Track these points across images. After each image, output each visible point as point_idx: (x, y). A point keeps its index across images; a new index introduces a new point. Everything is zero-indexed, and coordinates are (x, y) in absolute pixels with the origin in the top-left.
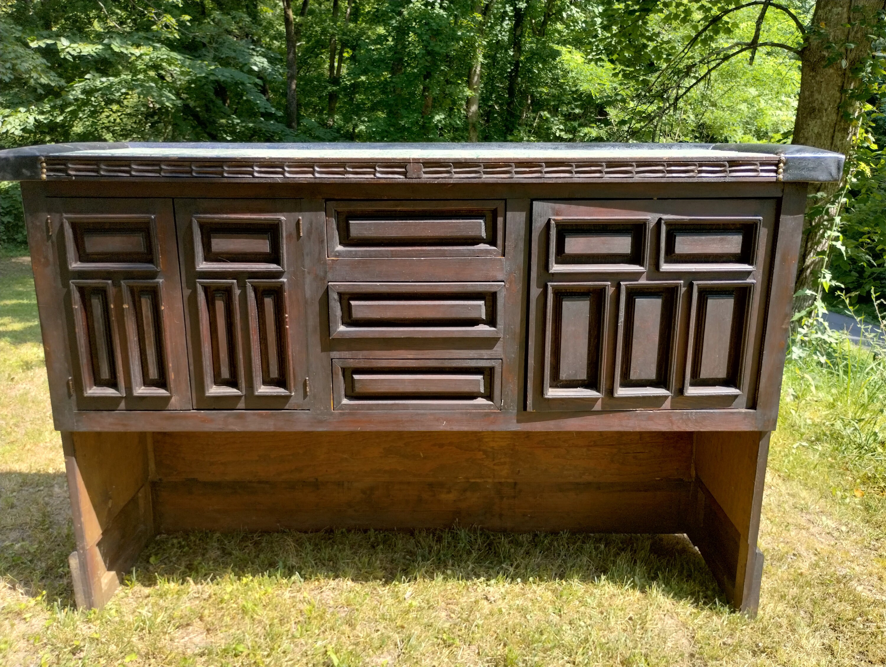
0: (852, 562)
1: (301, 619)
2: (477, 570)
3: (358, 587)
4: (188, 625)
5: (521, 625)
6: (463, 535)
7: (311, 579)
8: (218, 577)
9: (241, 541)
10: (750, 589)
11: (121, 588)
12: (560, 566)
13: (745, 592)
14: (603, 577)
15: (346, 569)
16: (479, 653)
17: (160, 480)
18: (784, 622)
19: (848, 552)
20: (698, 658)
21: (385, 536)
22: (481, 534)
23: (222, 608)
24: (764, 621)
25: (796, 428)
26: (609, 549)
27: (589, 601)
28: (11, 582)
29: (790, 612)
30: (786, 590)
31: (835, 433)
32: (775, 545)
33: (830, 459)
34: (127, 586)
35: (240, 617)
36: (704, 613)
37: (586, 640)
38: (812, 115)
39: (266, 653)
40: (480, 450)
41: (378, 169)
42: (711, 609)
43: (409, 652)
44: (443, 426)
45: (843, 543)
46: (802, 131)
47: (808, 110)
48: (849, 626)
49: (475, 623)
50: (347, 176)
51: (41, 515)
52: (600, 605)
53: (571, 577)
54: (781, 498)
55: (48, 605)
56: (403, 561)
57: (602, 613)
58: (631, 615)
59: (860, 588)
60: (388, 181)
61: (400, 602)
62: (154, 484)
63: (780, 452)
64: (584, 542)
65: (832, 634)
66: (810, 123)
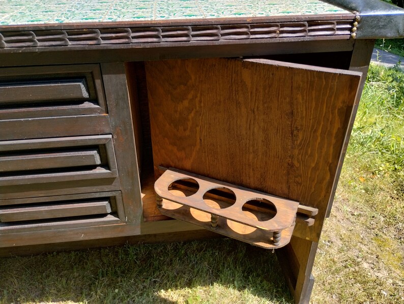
44: (82, 237)
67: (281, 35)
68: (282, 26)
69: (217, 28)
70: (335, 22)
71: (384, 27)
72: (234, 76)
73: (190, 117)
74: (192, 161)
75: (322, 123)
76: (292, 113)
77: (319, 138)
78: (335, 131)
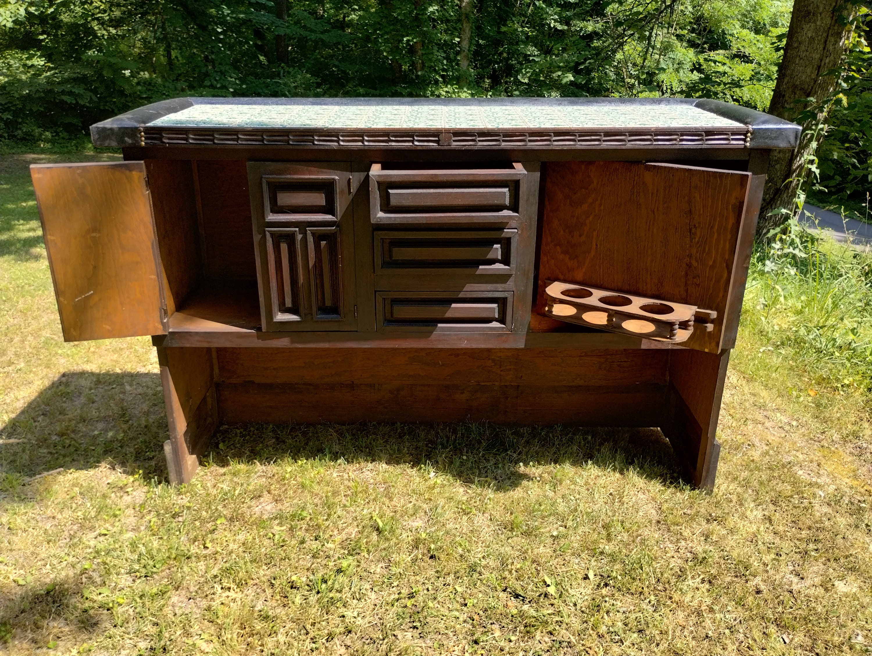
0: (797, 451)
1: (349, 492)
2: (487, 456)
3: (391, 468)
4: (260, 496)
5: (524, 498)
6: (474, 428)
7: (353, 462)
8: (279, 460)
9: (291, 431)
10: (708, 472)
11: (200, 468)
12: (555, 453)
13: (704, 474)
14: (590, 462)
15: (381, 455)
16: (491, 519)
17: (223, 381)
18: (734, 498)
19: (795, 443)
20: (663, 524)
21: (409, 428)
22: (488, 427)
23: (285, 484)
24: (718, 497)
25: (765, 333)
26: (595, 440)
27: (578, 480)
28: (110, 463)
29: (739, 490)
30: (738, 474)
31: (799, 338)
32: (733, 437)
33: (791, 362)
34: (206, 466)
35: (300, 491)
36: (670, 490)
37: (576, 510)
38: (807, 19)
39: (325, 518)
40: (489, 359)
41: (416, 138)
42: (675, 487)
43: (437, 518)
44: (465, 345)
45: (792, 435)
46: (796, 35)
47: (803, 13)
48: (787, 502)
49: (488, 497)
50: (390, 144)
51: (120, 409)
52: (586, 483)
53: (563, 462)
54: (743, 398)
55: (144, 481)
56: (425, 448)
57: (588, 490)
58: (611, 491)
59: (800, 472)
60: (424, 148)
61: (426, 480)
62: (217, 385)
63: (747, 356)
64: (574, 434)
65: (772, 507)
66: (804, 26)
67: (681, 143)
68: (682, 135)
69: (625, 135)
70: (729, 133)
71: (776, 138)
72: (636, 178)
73: (588, 222)
74: (584, 270)
75: (718, 219)
76: (690, 211)
77: (716, 234)
78: (730, 226)
